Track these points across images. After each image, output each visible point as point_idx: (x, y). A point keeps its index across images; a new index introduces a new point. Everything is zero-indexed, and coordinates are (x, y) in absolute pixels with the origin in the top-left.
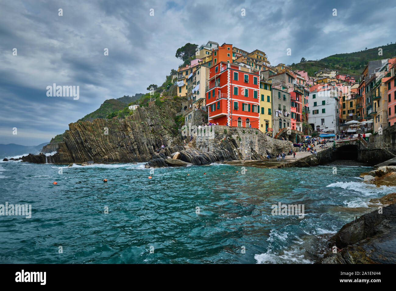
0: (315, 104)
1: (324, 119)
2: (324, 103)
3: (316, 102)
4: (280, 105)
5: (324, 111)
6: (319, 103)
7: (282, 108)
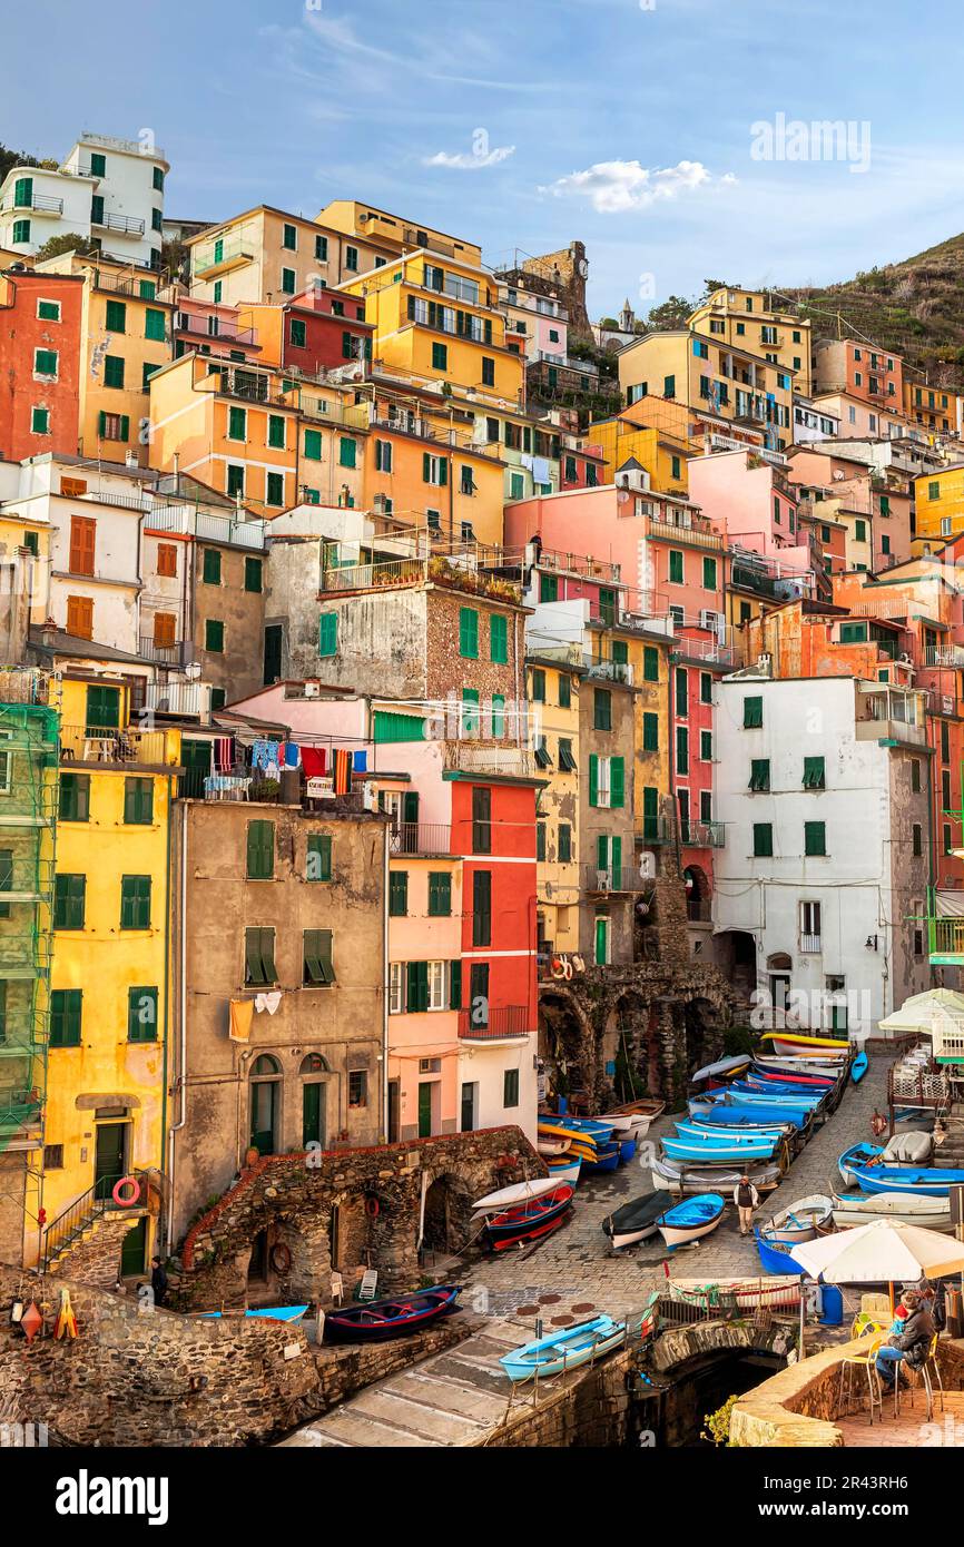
0: (760, 775)
1: (817, 906)
2: (815, 775)
3: (767, 762)
4: (260, 940)
5: (815, 840)
6: (786, 774)
7: (288, 958)
